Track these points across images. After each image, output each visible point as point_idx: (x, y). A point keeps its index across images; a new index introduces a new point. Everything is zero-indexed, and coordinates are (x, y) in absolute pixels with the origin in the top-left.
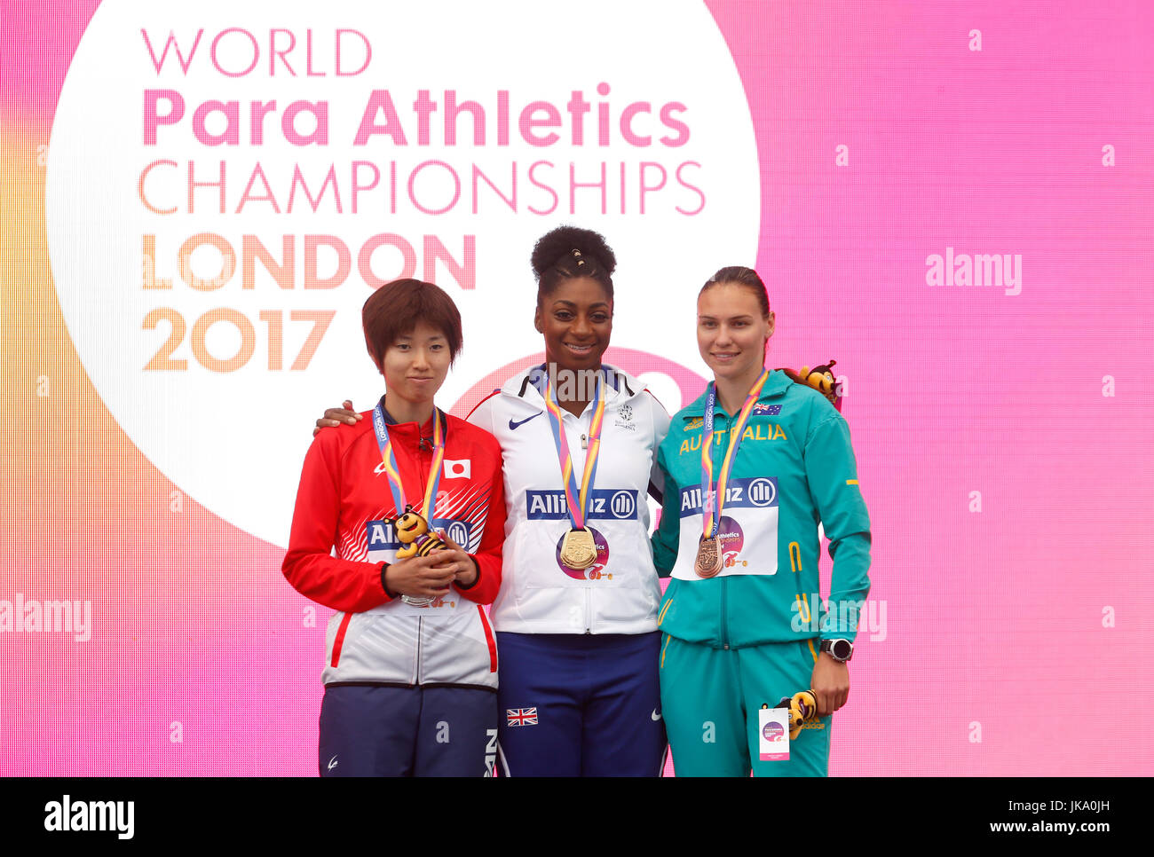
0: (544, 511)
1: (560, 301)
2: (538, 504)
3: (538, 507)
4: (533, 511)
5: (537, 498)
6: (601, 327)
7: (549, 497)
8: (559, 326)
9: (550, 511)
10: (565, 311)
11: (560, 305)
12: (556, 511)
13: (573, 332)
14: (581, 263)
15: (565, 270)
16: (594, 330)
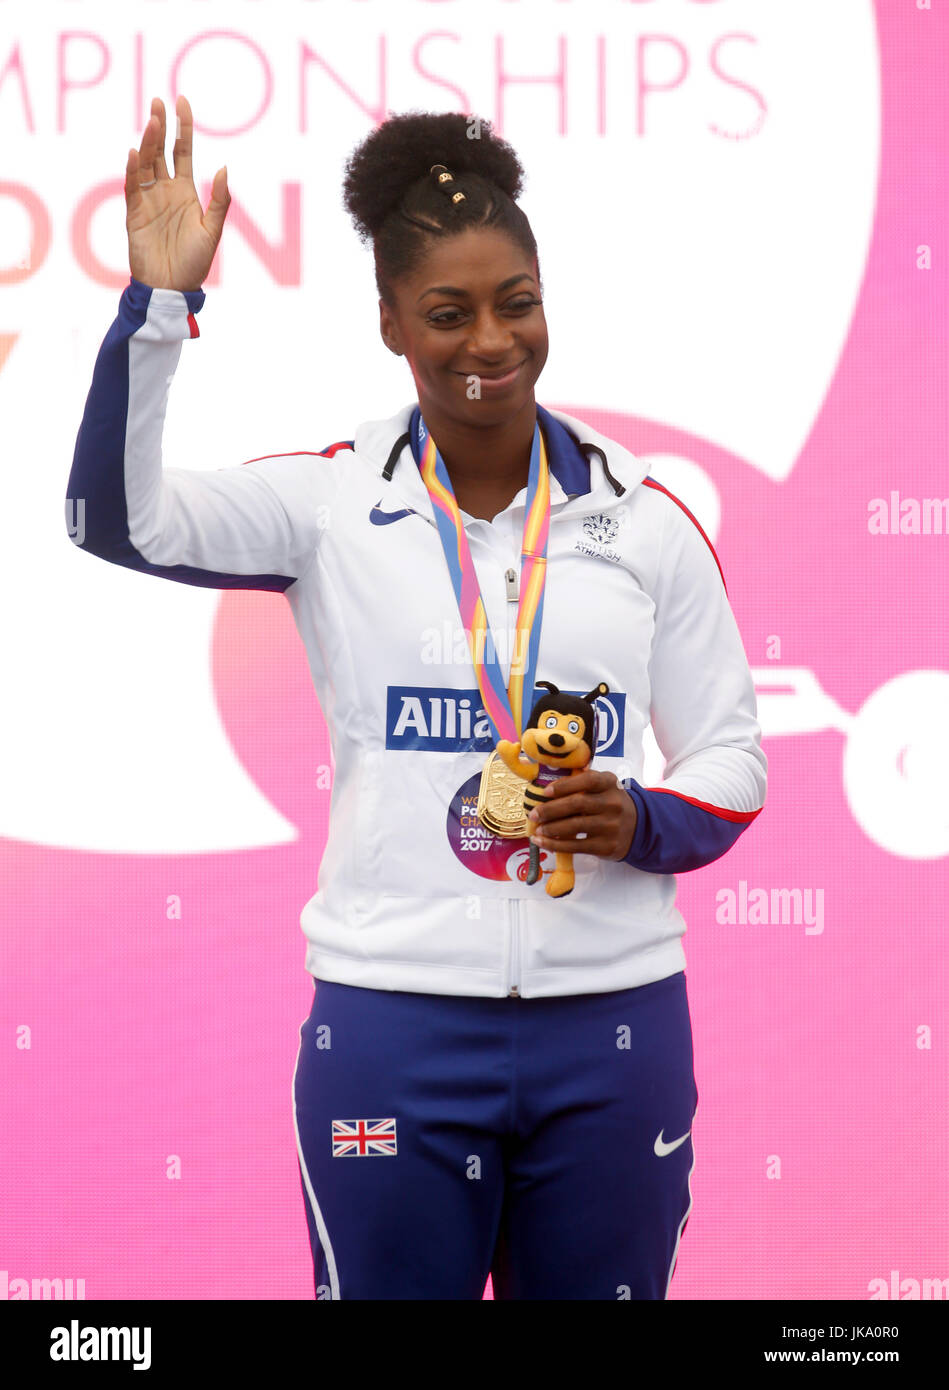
0: (422, 732)
1: (433, 290)
2: (411, 717)
3: (411, 724)
4: (399, 731)
5: (411, 704)
6: (526, 325)
7: (436, 703)
8: (440, 340)
9: (436, 733)
10: (449, 309)
11: (434, 299)
12: (451, 733)
13: (472, 349)
14: (458, 197)
15: (426, 219)
16: (515, 335)
